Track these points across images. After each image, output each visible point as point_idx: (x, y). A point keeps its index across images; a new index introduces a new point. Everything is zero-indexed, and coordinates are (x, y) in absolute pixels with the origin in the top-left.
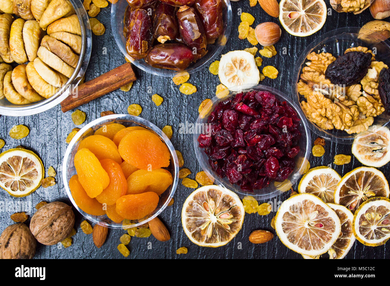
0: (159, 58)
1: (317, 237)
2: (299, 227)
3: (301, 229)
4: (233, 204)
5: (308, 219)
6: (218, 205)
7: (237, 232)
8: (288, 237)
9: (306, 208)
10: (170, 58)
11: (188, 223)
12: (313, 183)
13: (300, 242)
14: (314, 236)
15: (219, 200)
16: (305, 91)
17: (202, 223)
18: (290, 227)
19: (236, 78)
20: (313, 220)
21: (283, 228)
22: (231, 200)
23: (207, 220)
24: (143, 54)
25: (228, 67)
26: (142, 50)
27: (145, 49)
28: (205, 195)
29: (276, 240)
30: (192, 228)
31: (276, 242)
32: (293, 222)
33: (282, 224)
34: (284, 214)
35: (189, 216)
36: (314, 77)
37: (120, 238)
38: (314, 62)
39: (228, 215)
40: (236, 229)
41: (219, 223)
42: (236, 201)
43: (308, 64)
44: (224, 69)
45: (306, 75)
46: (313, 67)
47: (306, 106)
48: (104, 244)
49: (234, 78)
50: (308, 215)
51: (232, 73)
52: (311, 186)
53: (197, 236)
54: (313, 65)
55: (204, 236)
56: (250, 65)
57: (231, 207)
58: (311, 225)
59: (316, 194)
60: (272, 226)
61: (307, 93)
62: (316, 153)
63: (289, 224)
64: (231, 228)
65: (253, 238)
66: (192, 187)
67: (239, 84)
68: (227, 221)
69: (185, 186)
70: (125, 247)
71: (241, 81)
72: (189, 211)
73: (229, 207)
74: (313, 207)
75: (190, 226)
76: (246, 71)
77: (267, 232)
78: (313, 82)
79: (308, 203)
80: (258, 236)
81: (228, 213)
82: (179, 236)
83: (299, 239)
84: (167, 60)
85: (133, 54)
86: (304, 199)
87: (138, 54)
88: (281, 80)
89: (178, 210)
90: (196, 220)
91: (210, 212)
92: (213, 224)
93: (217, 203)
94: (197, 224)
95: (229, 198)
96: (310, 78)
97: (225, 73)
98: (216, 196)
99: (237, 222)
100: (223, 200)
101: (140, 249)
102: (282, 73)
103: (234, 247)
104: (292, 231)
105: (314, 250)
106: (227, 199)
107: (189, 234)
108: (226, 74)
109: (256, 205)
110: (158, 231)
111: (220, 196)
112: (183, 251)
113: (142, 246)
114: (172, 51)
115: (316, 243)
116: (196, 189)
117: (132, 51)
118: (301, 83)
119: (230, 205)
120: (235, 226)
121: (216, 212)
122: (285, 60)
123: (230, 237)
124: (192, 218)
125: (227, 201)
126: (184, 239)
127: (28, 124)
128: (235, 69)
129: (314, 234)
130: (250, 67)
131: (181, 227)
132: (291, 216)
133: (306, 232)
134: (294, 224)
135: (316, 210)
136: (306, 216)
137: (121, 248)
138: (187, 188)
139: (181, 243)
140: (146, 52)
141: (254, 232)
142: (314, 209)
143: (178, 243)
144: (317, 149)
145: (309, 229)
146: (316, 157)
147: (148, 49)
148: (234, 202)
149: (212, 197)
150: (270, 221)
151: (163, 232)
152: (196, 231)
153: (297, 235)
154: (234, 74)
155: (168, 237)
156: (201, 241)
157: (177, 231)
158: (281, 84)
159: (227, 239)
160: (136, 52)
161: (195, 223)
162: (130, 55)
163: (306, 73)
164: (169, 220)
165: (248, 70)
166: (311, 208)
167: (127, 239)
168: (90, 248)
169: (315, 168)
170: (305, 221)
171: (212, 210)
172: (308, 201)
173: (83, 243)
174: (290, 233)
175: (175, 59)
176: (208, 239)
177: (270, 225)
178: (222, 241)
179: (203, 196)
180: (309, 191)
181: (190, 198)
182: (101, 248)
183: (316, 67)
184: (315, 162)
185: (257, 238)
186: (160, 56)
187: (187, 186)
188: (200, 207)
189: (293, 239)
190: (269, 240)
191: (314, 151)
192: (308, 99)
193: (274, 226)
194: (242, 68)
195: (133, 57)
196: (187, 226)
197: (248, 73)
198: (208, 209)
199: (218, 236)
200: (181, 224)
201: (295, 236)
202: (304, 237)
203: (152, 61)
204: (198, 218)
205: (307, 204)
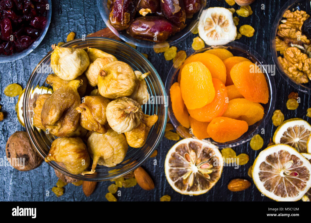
0: (140, 29)
1: (291, 185)
2: (275, 176)
3: (276, 177)
4: (213, 155)
5: (284, 168)
6: (199, 156)
7: (216, 181)
8: (265, 185)
9: (282, 158)
10: (151, 30)
11: (171, 173)
12: (288, 134)
13: (276, 190)
14: (289, 184)
15: (199, 151)
16: (281, 48)
17: (184, 173)
18: (267, 176)
19: (214, 33)
20: (289, 169)
21: (260, 177)
22: (211, 152)
23: (188, 170)
24: (125, 25)
25: (208, 22)
26: (124, 22)
27: (127, 21)
28: (187, 147)
29: (252, 187)
30: (175, 178)
31: (253, 190)
32: (269, 171)
33: (259, 173)
34: (261, 164)
35: (172, 167)
36: (290, 33)
37: (107, 187)
38: (289, 20)
39: (208, 165)
40: (215, 178)
41: (200, 172)
42: (215, 152)
43: (284, 21)
44: (204, 24)
45: (282, 31)
46: (289, 24)
47: (283, 61)
48: (93, 193)
49: (212, 32)
50: (284, 164)
51: (211, 27)
52: (285, 137)
53: (180, 185)
54: (289, 22)
55: (186, 185)
56: (228, 22)
57: (211, 157)
58: (286, 174)
59: (290, 145)
60: (249, 175)
61: (283, 49)
62: (290, 106)
63: (265, 173)
64: (211, 177)
65: (231, 186)
66: (174, 139)
67: (216, 39)
68: (207, 171)
69: (167, 139)
70: (113, 195)
71: (219, 36)
72: (172, 162)
73: (209, 157)
74: (288, 157)
75: (172, 176)
76: (224, 26)
77: (245, 180)
78: (289, 38)
79: (283, 153)
80: (237, 185)
81: (208, 164)
82: (163, 185)
83: (275, 187)
84: (147, 32)
85: (115, 25)
86: (279, 150)
87: (120, 25)
88: (256, 38)
89: (162, 161)
90: (178, 170)
91: (191, 162)
92: (194, 173)
93: (198, 154)
94: (180, 174)
95: (209, 149)
96: (287, 35)
97: (204, 28)
98: (197, 148)
99: (216, 172)
100: (203, 151)
101: (126, 197)
102: (258, 31)
103: (213, 195)
104: (268, 179)
105: (289, 197)
106: (207, 151)
107: (172, 183)
108: (206, 28)
109: (234, 155)
110: (143, 181)
111: (201, 147)
112: (167, 199)
113: (128, 194)
114: (153, 23)
115: (291, 191)
116: (178, 141)
117: (114, 22)
118: (277, 40)
119: (210, 156)
120: (215, 175)
121: (197, 163)
122: (260, 19)
123: (210, 185)
124: (175, 168)
125: (207, 152)
126: (167, 187)
127: (22, 83)
128: (214, 24)
129: (289, 183)
130: (228, 23)
131: (164, 177)
132: (267, 166)
133: (281, 181)
134: (270, 173)
135: (291, 159)
136: (282, 165)
137: (108, 196)
138: (169, 140)
139: (164, 191)
140: (128, 24)
141: (233, 181)
142: (289, 159)
143: (161, 192)
144: (291, 103)
145: (284, 177)
146: (290, 111)
147: (130, 21)
148: (213, 153)
149: (193, 149)
150: (247, 171)
151: (148, 181)
152: (179, 181)
153: (273, 183)
154: (213, 29)
155: (153, 186)
156: (183, 190)
157: (161, 181)
158: (257, 42)
159: (207, 187)
160: (118, 23)
161: (177, 173)
162: (112, 26)
163: (283, 30)
164: (153, 170)
165: (226, 26)
166: (286, 158)
167: (115, 189)
168: (81, 196)
169: (289, 120)
170: (281, 171)
171: (194, 161)
172: (284, 151)
173: (74, 192)
174: (266, 181)
175: (155, 31)
176: (190, 187)
177: (247, 174)
178: (202, 189)
179: (184, 148)
180: (283, 141)
181: (173, 150)
182: (91, 197)
183: (292, 24)
184: (289, 115)
185: (236, 186)
186: (141, 27)
187: (169, 138)
188: (182, 158)
189: (269, 187)
190: (246, 188)
191: (288, 104)
192: (284, 54)
193: (251, 175)
194: (221, 24)
195: (115, 28)
196: (170, 176)
197: (226, 29)
198: (189, 160)
199: (199, 185)
200: (164, 174)
201: (271, 184)
202: (279, 185)
203: (133, 32)
204: (181, 168)
205: (282, 155)
